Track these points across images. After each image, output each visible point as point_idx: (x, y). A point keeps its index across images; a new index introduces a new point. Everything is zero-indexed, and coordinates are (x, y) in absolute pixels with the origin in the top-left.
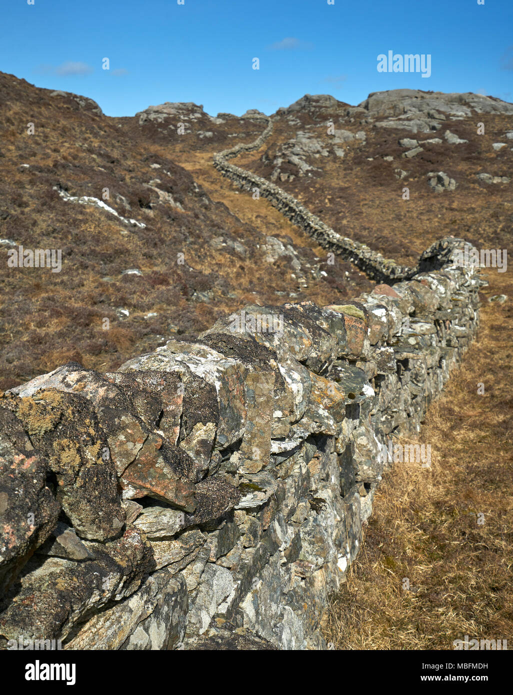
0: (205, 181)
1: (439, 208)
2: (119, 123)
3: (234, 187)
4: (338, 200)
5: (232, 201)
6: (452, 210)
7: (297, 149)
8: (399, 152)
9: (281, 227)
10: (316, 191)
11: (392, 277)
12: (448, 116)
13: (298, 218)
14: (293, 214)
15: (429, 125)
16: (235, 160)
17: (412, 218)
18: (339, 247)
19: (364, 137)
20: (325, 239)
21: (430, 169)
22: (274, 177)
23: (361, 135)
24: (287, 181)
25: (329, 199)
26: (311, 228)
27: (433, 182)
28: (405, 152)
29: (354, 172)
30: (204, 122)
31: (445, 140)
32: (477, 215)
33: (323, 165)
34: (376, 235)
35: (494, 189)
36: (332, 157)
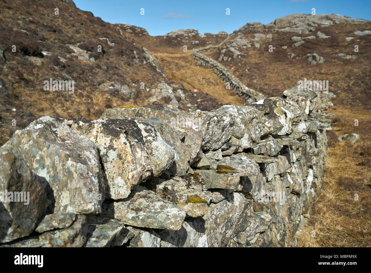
1: (313, 73)
2: (155, 38)
3: (198, 64)
4: (253, 69)
5: (193, 71)
6: (321, 74)
7: (234, 44)
8: (290, 43)
10: (242, 65)
12: (319, 25)
13: (227, 79)
14: (224, 77)
15: (308, 30)
16: (206, 53)
18: (247, 95)
19: (271, 37)
20: (240, 91)
21: (308, 52)
22: (220, 59)
24: (227, 61)
25: (248, 69)
26: (233, 84)
27: (310, 59)
28: (294, 43)
29: (265, 55)
30: (196, 36)
31: (317, 37)
32: (336, 76)
33: (247, 52)
34: (272, 88)
35: (347, 62)
36: (253, 47)
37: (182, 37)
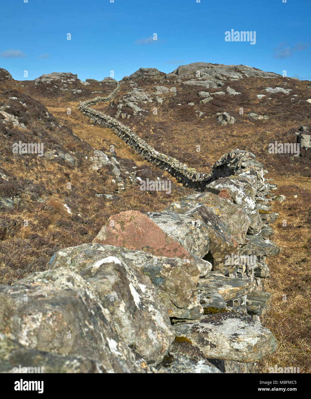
0: (71, 118)
1: (225, 135)
3: (91, 122)
4: (159, 130)
5: (88, 131)
6: (233, 136)
7: (132, 98)
8: (198, 99)
9: (120, 148)
10: (144, 124)
11: (193, 180)
12: (228, 78)
13: (131, 141)
14: (128, 139)
15: (217, 84)
16: (95, 106)
17: (207, 141)
18: (158, 160)
19: (175, 91)
20: (149, 155)
21: (218, 110)
22: (117, 116)
23: (173, 89)
24: (126, 118)
25: (152, 129)
26: (140, 148)
27: (220, 119)
28: (201, 100)
29: (169, 113)
30: (77, 83)
31: (227, 93)
32: (249, 139)
33: (149, 108)
34: (183, 152)
35: (259, 123)
36: (155, 103)
37: (59, 85)
